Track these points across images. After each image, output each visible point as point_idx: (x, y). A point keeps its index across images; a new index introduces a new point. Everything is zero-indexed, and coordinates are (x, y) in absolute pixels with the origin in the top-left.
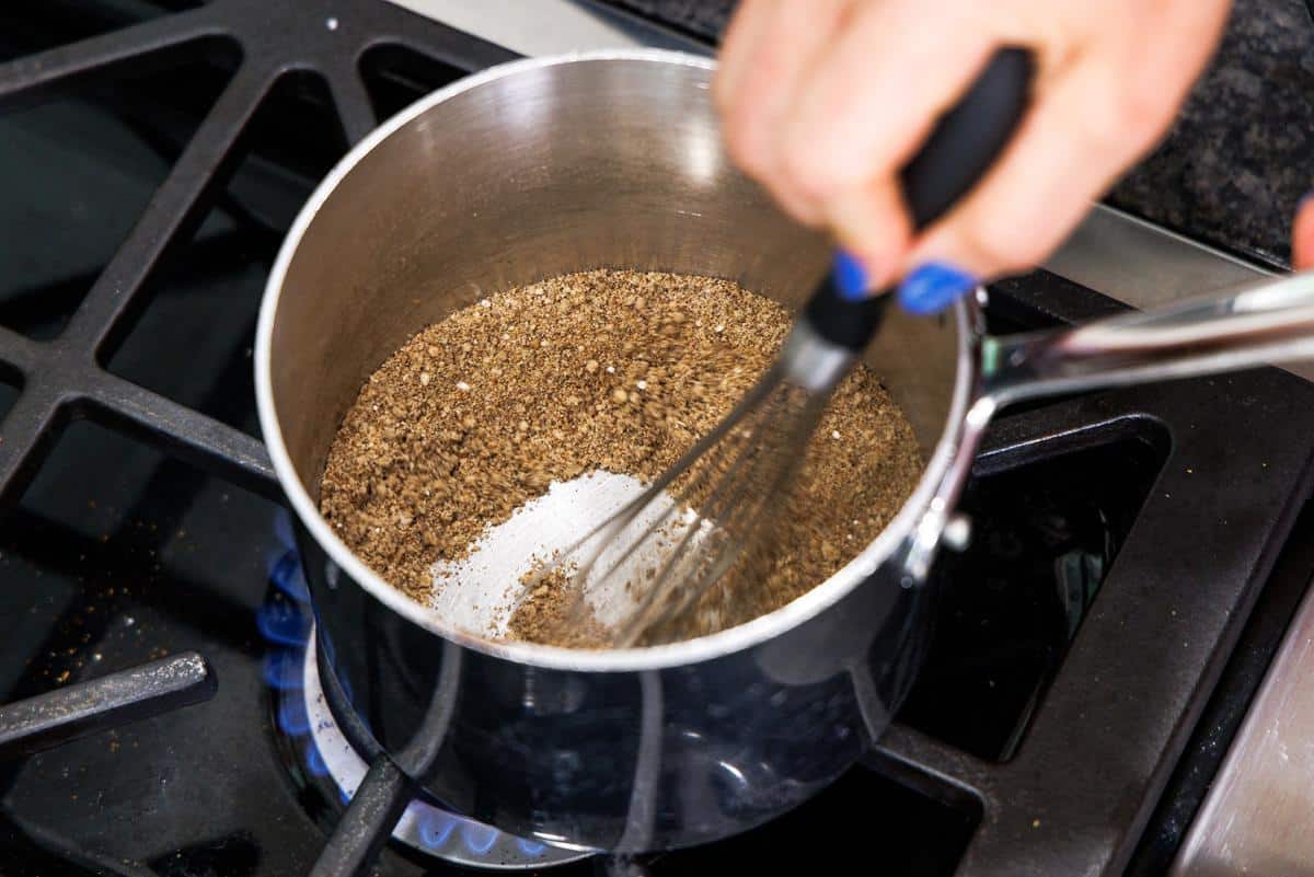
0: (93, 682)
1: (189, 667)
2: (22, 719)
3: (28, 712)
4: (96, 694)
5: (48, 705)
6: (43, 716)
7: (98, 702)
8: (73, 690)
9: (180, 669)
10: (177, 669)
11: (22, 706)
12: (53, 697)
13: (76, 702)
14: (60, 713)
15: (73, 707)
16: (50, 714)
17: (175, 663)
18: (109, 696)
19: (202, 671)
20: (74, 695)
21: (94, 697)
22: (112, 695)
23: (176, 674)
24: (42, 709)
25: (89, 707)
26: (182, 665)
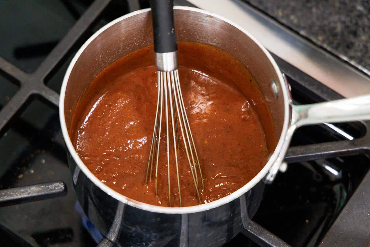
0: (28, 187)
1: (59, 186)
2: (5, 196)
3: (7, 194)
4: (29, 191)
5: (13, 192)
6: (12, 196)
7: (29, 193)
8: (22, 189)
9: (57, 187)
10: (55, 186)
11: (5, 191)
12: (15, 190)
13: (23, 193)
14: (17, 195)
15: (21, 194)
16: (14, 195)
17: (55, 184)
18: (33, 192)
19: (63, 188)
20: (22, 190)
21: (28, 191)
22: (34, 192)
23: (55, 188)
24: (11, 193)
25: (26, 195)
26: (57, 185)
